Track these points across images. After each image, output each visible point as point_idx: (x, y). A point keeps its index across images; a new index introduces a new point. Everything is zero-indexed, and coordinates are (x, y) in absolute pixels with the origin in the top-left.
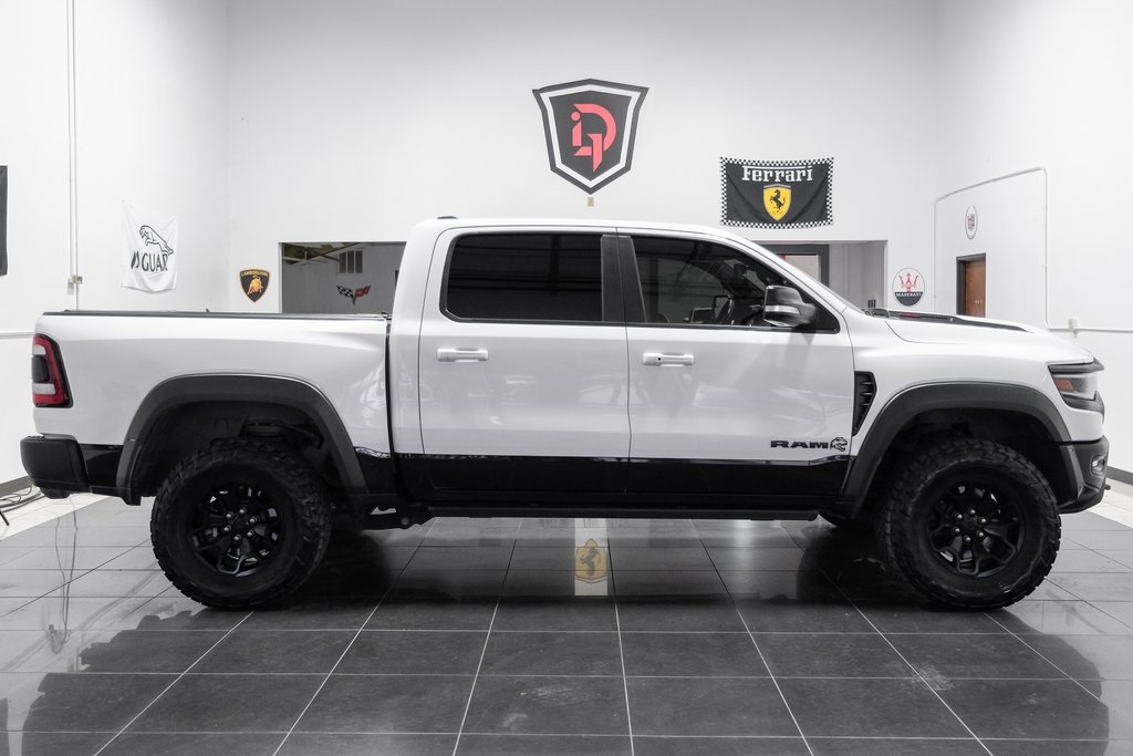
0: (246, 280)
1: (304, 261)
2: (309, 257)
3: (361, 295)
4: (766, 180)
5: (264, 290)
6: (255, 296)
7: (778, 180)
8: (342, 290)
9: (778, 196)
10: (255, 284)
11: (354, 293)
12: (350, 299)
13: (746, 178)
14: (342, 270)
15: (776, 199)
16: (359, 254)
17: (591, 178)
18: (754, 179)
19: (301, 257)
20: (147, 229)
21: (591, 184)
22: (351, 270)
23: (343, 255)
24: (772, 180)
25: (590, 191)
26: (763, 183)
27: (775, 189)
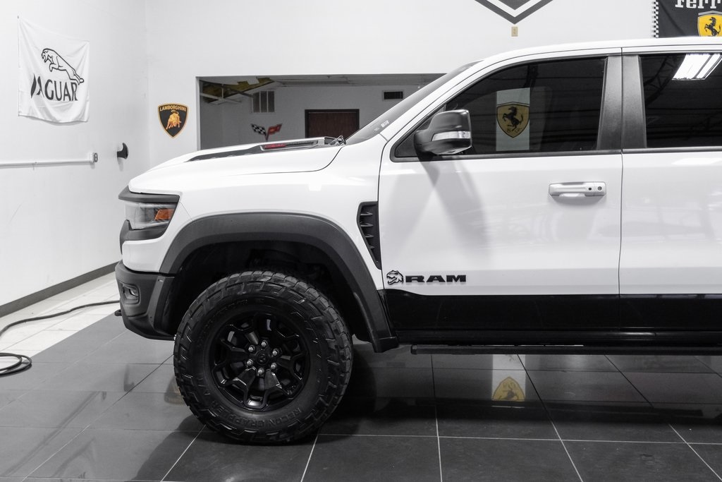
0: (164, 115)
1: (221, 99)
2: (226, 95)
3: (273, 133)
4: (701, 6)
5: (182, 125)
6: (174, 131)
7: (713, 6)
8: (256, 129)
9: (713, 24)
10: (174, 119)
11: (267, 131)
12: (264, 136)
13: (679, 5)
14: (256, 110)
15: (711, 27)
16: (272, 95)
17: (515, 7)
18: (688, 6)
19: (219, 95)
20: (50, 53)
21: (515, 13)
22: (264, 109)
23: (257, 94)
24: (707, 7)
25: (515, 20)
26: (698, 10)
27: (710, 17)
